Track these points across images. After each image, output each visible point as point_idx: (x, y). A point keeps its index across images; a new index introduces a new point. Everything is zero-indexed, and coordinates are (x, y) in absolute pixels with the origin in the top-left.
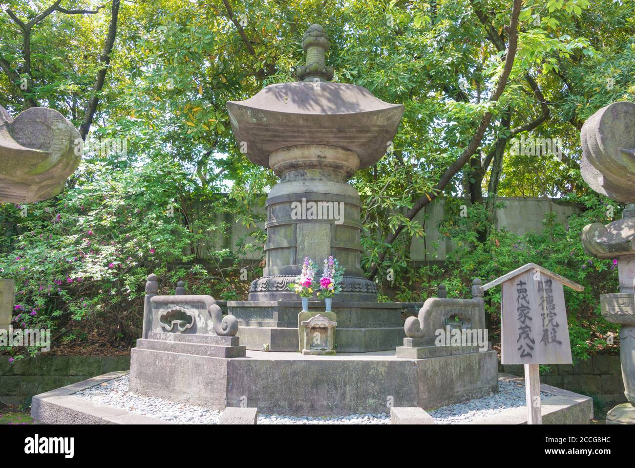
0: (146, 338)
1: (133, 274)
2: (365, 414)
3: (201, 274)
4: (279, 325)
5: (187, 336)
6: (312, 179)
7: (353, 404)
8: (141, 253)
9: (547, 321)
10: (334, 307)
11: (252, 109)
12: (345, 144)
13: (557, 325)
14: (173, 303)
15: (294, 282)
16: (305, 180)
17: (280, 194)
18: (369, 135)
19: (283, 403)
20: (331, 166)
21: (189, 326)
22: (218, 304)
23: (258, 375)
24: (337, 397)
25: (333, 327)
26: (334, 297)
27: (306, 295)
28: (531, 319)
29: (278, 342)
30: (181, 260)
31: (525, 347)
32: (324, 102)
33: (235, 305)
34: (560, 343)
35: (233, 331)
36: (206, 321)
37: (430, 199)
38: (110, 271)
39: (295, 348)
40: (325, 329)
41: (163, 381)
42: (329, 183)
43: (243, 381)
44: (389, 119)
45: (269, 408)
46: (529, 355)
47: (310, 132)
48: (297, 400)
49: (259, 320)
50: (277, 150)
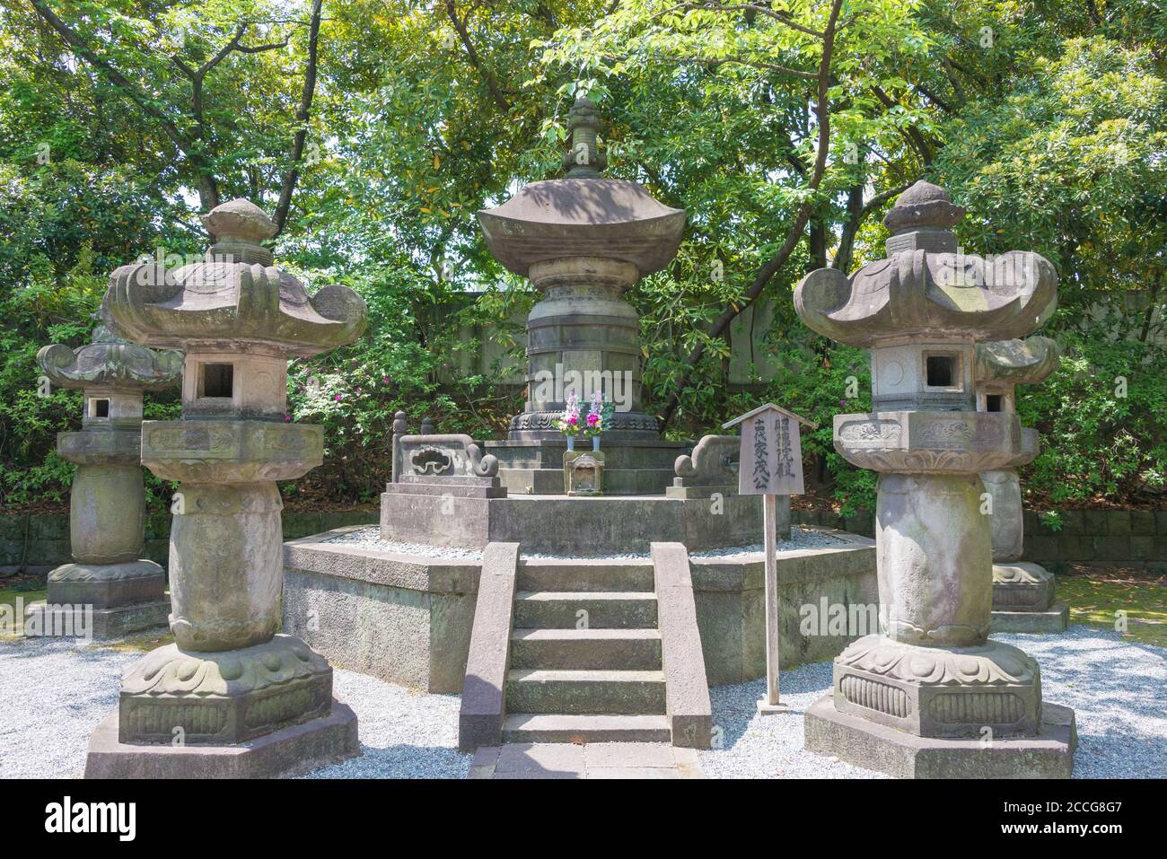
0: (397, 481)
1: (364, 410)
2: (630, 553)
3: (450, 406)
4: (543, 466)
5: (445, 478)
6: (580, 299)
7: (618, 543)
8: (372, 383)
9: (782, 456)
10: (603, 446)
11: (506, 219)
12: (618, 256)
13: (792, 460)
14: (426, 443)
15: (559, 419)
16: (571, 299)
17: (542, 316)
18: (646, 245)
19: (546, 543)
20: (602, 281)
21: (445, 467)
22: (476, 443)
23: (520, 515)
24: (602, 537)
25: (600, 468)
26: (603, 435)
27: (572, 433)
28: (767, 454)
29: (541, 484)
30: (422, 390)
31: (760, 479)
32: (592, 207)
33: (494, 445)
34: (794, 476)
35: (493, 472)
36: (464, 461)
37: (737, 310)
38: (340, 405)
39: (562, 491)
40: (592, 469)
41: (419, 525)
42: (600, 303)
43: (505, 522)
44: (668, 227)
45: (532, 548)
46: (764, 486)
47: (575, 243)
48: (561, 540)
49: (523, 461)
50: (538, 263)
